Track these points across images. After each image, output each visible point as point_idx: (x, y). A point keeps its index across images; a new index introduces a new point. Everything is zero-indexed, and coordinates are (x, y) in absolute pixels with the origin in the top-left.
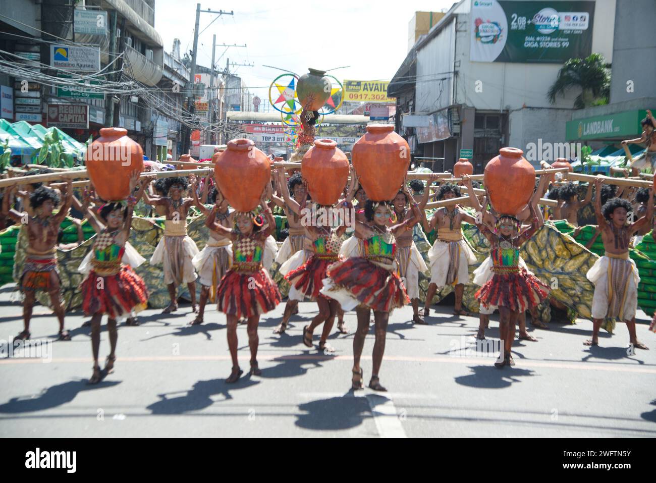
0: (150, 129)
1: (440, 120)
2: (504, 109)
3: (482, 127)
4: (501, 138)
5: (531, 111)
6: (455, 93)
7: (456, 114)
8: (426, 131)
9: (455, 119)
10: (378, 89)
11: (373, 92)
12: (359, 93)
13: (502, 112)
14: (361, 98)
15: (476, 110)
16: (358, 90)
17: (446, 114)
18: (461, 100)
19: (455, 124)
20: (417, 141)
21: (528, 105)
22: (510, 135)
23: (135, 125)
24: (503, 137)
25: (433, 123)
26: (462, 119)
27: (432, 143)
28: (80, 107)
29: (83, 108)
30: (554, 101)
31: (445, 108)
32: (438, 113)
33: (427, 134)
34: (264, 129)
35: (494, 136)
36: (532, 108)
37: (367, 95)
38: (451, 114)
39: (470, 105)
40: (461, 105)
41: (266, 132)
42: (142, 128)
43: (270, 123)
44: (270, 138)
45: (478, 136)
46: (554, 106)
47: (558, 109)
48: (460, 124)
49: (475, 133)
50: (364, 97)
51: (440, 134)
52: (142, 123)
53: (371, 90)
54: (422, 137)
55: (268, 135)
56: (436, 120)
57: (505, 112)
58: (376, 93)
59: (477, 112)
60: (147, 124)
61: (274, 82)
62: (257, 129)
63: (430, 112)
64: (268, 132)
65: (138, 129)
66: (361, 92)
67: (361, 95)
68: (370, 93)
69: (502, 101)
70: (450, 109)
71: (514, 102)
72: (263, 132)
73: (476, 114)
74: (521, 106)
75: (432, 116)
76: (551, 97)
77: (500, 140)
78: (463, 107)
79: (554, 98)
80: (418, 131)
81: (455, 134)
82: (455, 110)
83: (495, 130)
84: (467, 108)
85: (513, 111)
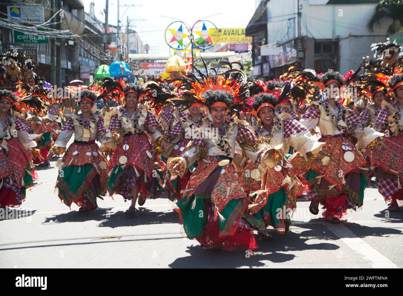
0: (78, 67)
1: (288, 49)
2: (336, 38)
3: (319, 52)
4: (334, 59)
5: (356, 39)
6: (299, 28)
7: (300, 44)
8: (277, 59)
9: (299, 48)
10: (234, 34)
11: (230, 36)
12: (220, 37)
13: (334, 40)
14: (222, 40)
15: (315, 40)
16: (220, 35)
17: (293, 44)
18: (304, 33)
19: (300, 51)
20: (270, 66)
21: (353, 34)
22: (340, 57)
23: (67, 65)
24: (336, 59)
25: (283, 52)
26: (305, 48)
27: (282, 67)
28: (31, 51)
29: (34, 51)
30: (372, 30)
31: (292, 40)
32: (286, 45)
33: (277, 60)
34: (155, 66)
35: (328, 58)
36: (355, 36)
37: (226, 39)
38: (296, 44)
39: (310, 36)
40: (304, 37)
41: (156, 68)
42: (72, 66)
43: (160, 61)
44: (160, 72)
45: (317, 59)
46: (373, 34)
47: (375, 36)
48: (304, 51)
49: (315, 56)
50: (224, 40)
51: (288, 59)
52: (71, 63)
53: (229, 34)
54: (274, 63)
55: (158, 70)
56: (285, 50)
57: (336, 40)
58: (233, 36)
59: (316, 41)
60: (75, 64)
61: (168, 28)
62: (150, 65)
63: (280, 44)
64: (158, 68)
65: (70, 67)
66: (222, 36)
67: (222, 39)
68: (228, 37)
69: (334, 32)
70: (296, 40)
71: (342, 32)
72: (154, 68)
73: (315, 43)
74: (347, 35)
75: (281, 47)
76: (370, 28)
77: (334, 61)
78: (305, 38)
79: (372, 29)
80: (271, 59)
81: (300, 58)
82: (300, 41)
83: (329, 54)
84: (308, 39)
85: (342, 39)
